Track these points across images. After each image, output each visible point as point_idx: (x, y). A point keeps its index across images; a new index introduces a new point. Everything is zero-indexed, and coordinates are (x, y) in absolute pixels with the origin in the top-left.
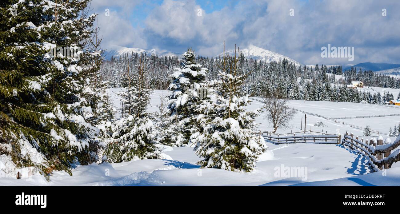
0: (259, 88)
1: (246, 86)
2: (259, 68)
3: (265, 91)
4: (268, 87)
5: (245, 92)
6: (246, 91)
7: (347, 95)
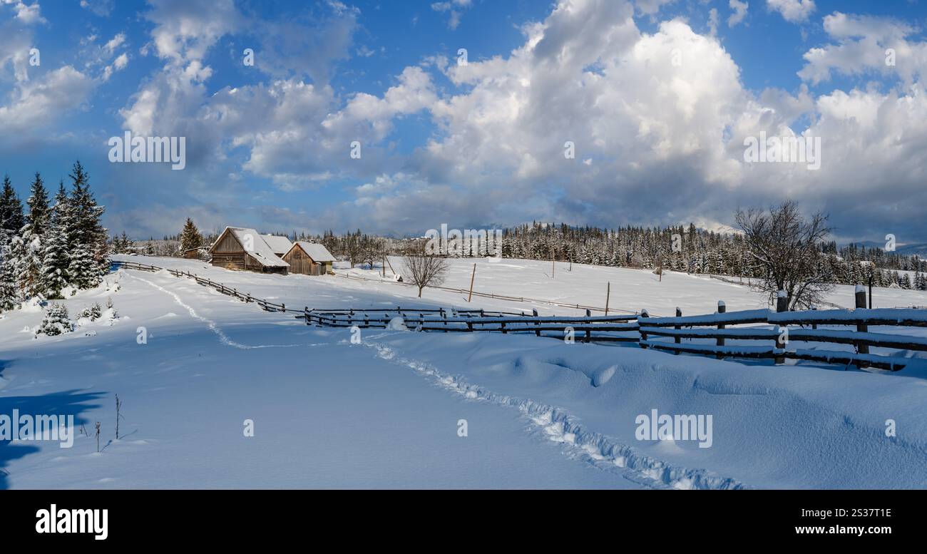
0: (721, 260)
1: (699, 258)
2: (717, 242)
3: (731, 266)
4: (736, 259)
5: (698, 267)
6: (699, 265)
7: (863, 275)
